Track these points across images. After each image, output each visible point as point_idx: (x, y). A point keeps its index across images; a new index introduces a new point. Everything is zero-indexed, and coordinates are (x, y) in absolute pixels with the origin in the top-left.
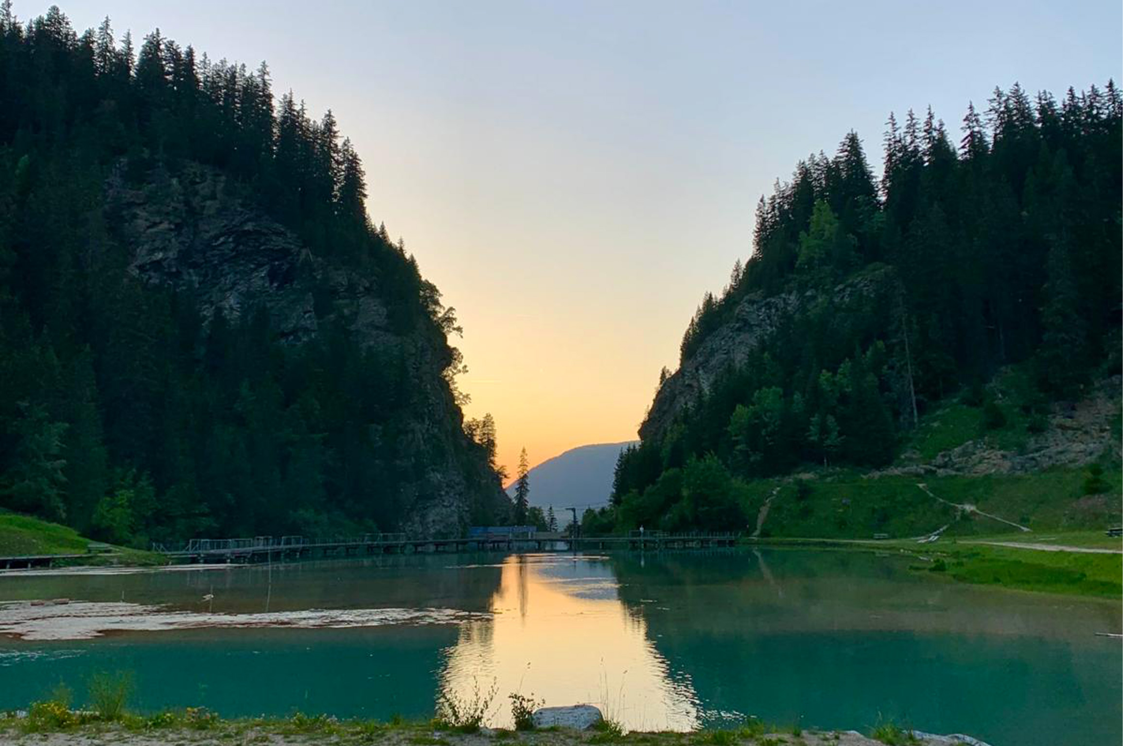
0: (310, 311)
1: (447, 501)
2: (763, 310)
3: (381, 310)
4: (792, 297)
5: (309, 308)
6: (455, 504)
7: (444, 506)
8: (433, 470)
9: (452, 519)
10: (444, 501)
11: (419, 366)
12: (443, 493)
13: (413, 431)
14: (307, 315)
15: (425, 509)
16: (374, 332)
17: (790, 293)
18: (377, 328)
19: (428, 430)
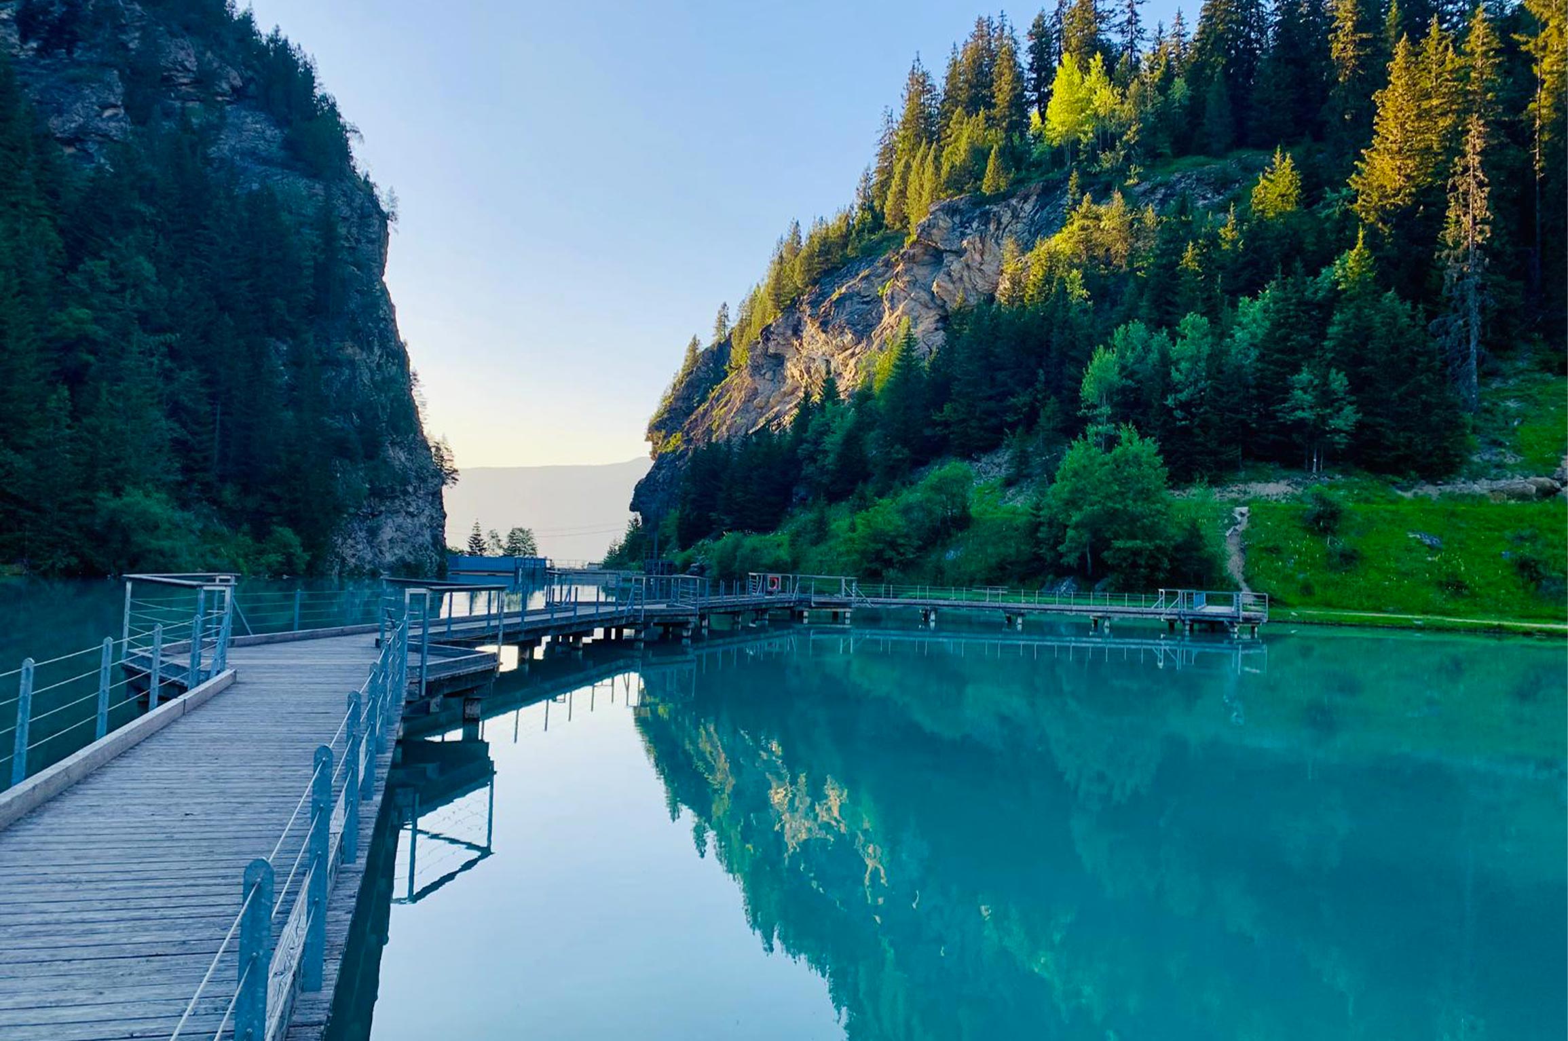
0: (115, 106)
1: (414, 504)
2: (975, 225)
3: (268, 132)
4: (1028, 207)
5: (112, 100)
6: (427, 513)
7: (407, 513)
8: (393, 444)
9: (420, 539)
10: (409, 504)
11: (354, 244)
12: (410, 489)
13: (352, 363)
14: (108, 113)
15: (374, 516)
16: (259, 168)
17: (1026, 199)
18: (267, 161)
19: (379, 365)
